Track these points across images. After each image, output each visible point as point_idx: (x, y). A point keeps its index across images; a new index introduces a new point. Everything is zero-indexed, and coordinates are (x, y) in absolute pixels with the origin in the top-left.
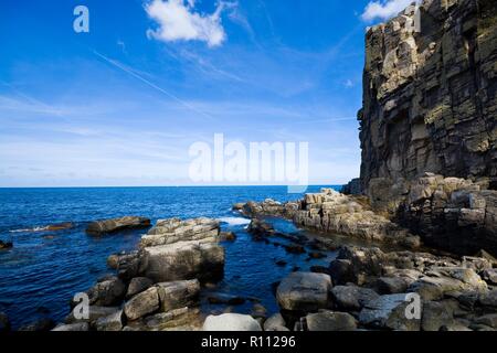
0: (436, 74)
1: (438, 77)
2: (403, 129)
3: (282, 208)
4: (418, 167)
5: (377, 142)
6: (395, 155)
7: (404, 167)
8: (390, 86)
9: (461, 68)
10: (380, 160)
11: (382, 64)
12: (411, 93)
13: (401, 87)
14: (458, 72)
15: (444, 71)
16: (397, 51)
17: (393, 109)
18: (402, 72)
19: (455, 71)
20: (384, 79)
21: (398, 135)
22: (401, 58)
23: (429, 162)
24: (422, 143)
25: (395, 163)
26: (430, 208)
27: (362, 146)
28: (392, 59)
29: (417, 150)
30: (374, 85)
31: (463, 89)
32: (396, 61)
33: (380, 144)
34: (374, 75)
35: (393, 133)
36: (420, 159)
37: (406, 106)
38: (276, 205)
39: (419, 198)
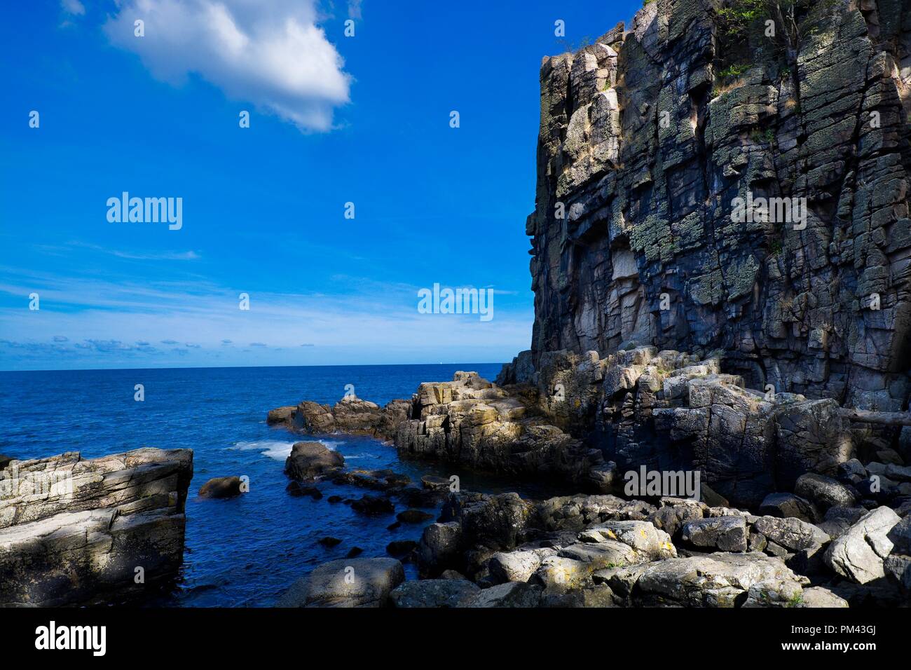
0: (649, 160)
1: (651, 166)
2: (600, 258)
3: (376, 417)
4: (623, 331)
5: (559, 281)
6: (587, 306)
7: (602, 329)
8: (576, 174)
9: (685, 153)
10: (564, 315)
11: (565, 130)
12: (610, 191)
13: (596, 177)
14: (679, 160)
15: (659, 156)
16: (590, 110)
17: (583, 218)
18: (595, 151)
19: (675, 158)
20: (568, 159)
21: (591, 269)
22: (595, 124)
23: (639, 320)
24: (628, 286)
25: (587, 321)
26: (632, 407)
27: (535, 288)
28: (581, 124)
29: (621, 298)
30: (553, 169)
31: (686, 193)
32: (588, 128)
33: (563, 284)
34: (554, 149)
35: (584, 264)
36: (627, 315)
37: (602, 214)
38: (366, 409)
39: (616, 389)
